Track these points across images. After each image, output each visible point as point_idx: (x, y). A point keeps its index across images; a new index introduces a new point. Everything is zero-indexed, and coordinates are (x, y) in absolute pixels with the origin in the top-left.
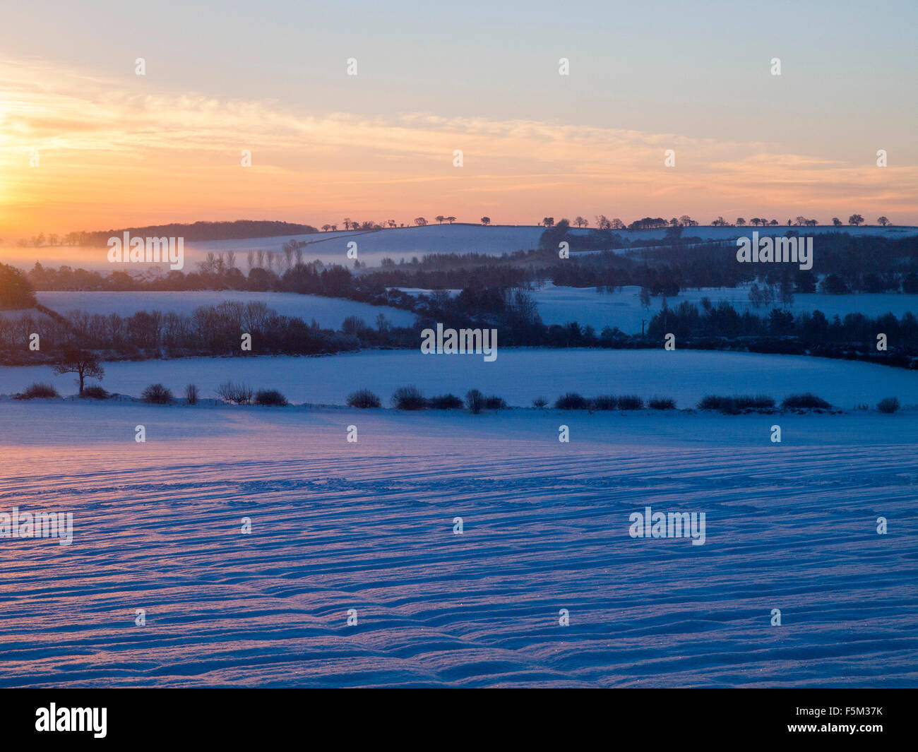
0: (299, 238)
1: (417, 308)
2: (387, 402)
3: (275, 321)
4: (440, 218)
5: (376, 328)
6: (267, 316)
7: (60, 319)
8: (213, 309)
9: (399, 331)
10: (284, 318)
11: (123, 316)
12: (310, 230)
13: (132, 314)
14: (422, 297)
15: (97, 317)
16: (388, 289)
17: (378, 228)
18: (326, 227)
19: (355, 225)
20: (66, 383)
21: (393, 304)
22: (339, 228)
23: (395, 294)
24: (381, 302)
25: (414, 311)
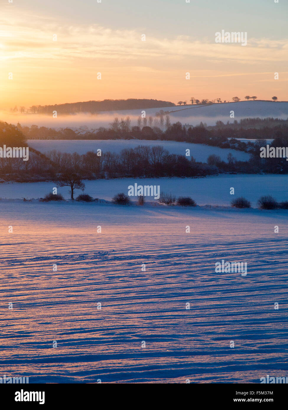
0: (165, 109)
1: (248, 150)
2: (255, 205)
3: (169, 157)
4: (248, 97)
5: (227, 161)
6: (164, 154)
7: (43, 156)
8: (132, 150)
9: (240, 164)
10: (175, 155)
11: (81, 154)
12: (171, 104)
13: (85, 153)
14: (250, 144)
15: (66, 155)
16: (229, 139)
17: (211, 103)
18: (180, 103)
19: (197, 101)
20: (65, 191)
21: (233, 148)
22: (187, 103)
23: (234, 141)
24: (227, 146)
25: (246, 152)
